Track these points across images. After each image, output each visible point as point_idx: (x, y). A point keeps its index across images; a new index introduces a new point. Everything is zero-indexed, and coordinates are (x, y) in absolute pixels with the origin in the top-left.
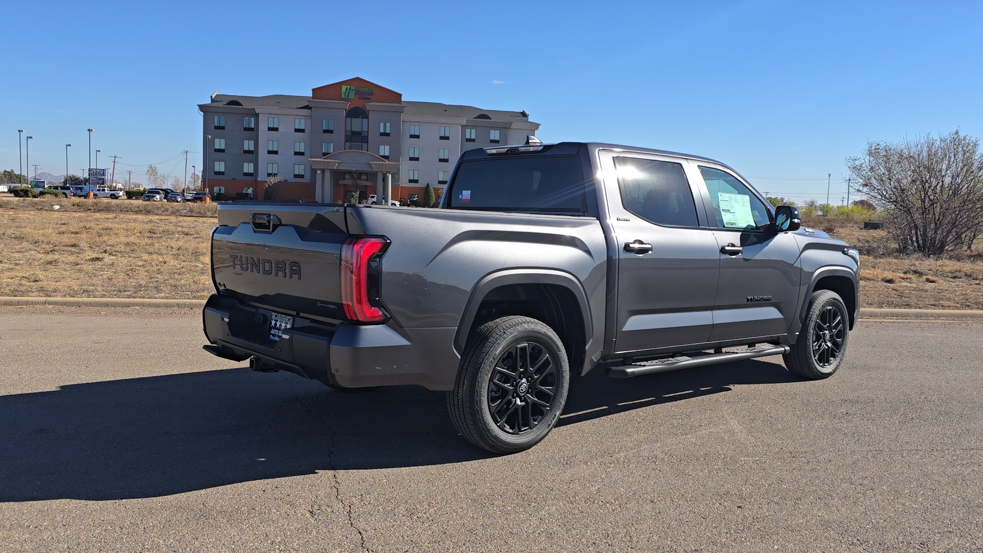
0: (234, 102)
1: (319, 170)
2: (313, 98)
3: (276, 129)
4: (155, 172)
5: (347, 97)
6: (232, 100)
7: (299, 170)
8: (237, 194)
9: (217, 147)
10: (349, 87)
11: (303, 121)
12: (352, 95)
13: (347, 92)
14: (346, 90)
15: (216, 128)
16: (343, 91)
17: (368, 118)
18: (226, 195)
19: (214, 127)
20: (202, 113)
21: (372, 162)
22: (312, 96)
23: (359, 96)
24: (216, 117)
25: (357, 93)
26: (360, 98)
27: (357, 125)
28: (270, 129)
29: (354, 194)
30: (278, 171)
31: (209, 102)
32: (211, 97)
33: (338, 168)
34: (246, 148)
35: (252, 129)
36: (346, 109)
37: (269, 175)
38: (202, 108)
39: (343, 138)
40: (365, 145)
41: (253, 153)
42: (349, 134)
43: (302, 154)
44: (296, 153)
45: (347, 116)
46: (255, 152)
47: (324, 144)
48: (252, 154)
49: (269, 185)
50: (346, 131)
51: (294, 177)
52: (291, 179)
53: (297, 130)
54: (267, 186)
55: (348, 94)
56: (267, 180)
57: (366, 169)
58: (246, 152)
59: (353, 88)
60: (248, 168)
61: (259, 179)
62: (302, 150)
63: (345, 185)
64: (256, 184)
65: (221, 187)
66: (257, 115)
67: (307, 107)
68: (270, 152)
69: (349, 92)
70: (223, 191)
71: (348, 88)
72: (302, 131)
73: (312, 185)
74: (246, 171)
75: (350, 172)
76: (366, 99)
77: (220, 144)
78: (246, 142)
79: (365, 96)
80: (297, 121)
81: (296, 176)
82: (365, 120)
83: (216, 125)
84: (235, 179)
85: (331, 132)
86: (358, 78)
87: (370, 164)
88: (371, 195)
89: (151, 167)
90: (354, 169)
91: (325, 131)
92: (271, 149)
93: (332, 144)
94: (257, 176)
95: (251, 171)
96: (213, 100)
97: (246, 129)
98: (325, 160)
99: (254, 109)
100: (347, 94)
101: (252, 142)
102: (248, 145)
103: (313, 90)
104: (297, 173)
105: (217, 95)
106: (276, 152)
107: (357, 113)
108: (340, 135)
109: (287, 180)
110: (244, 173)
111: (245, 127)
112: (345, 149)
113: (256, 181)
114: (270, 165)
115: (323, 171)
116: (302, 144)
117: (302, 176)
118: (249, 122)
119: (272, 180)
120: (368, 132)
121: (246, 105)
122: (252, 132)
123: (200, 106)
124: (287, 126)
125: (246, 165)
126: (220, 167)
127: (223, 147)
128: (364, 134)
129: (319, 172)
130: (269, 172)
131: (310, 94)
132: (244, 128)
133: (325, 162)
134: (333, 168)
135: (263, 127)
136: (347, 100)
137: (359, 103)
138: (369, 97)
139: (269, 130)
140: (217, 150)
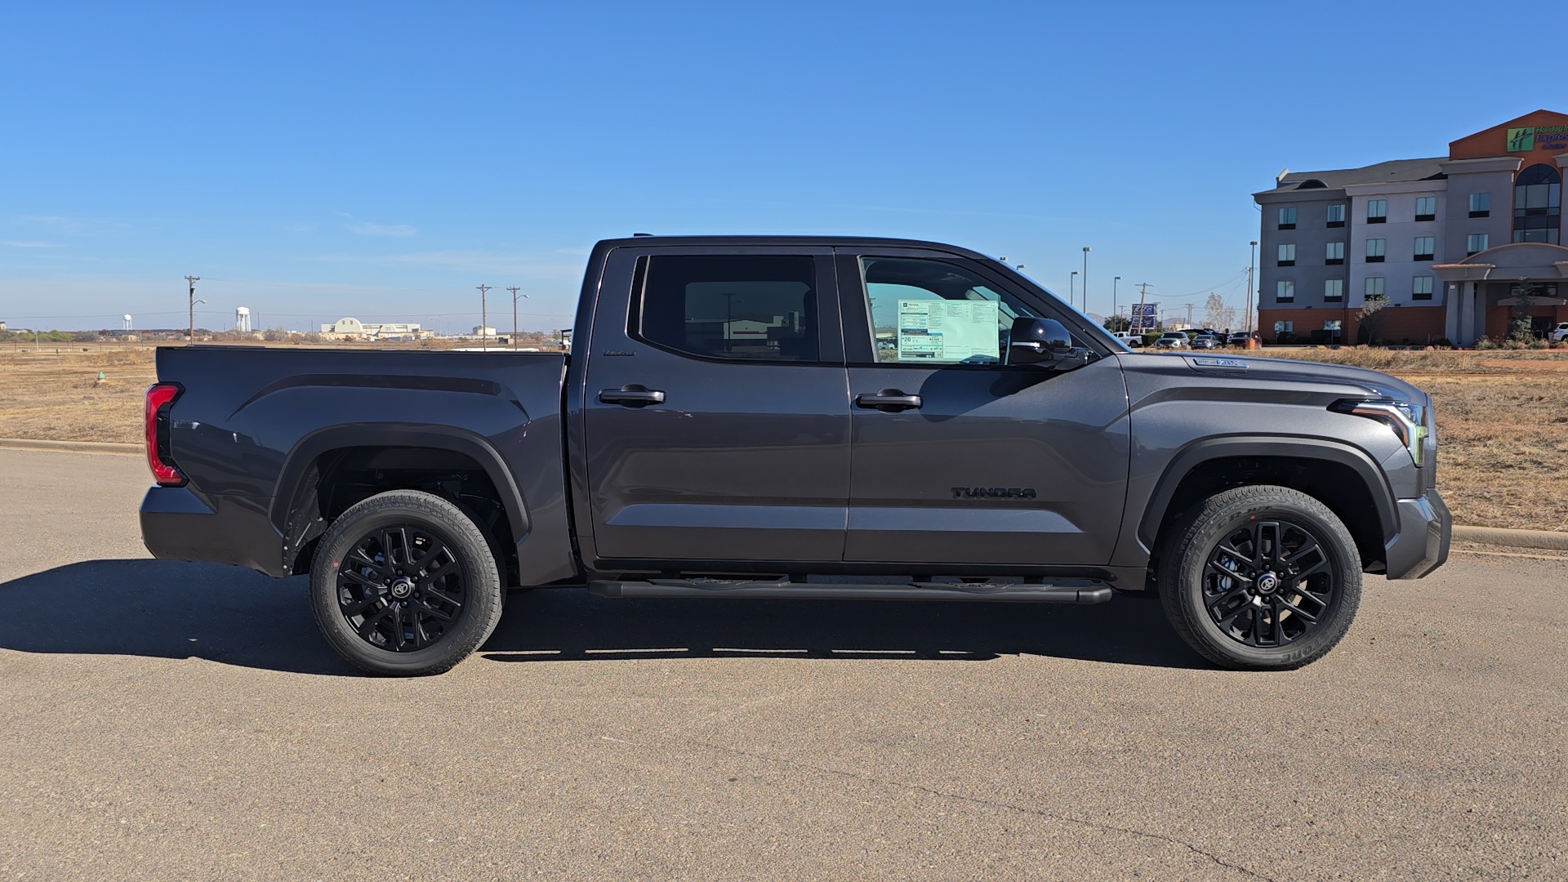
0: (1312, 183)
1: (1454, 283)
2: (1451, 158)
3: (1382, 220)
4: (1219, 303)
5: (1517, 149)
6: (1309, 179)
7: (1424, 286)
8: (1313, 331)
9: (1282, 258)
10: (1521, 130)
11: (1432, 201)
12: (1528, 144)
13: (1519, 139)
14: (1516, 137)
15: (1282, 227)
16: (1509, 140)
17: (1560, 182)
18: (1295, 335)
19: (1277, 227)
20: (1260, 207)
21: (1560, 263)
22: (1448, 156)
23: (1543, 143)
24: (1282, 211)
25: (1539, 138)
26: (1544, 148)
27: (1537, 196)
28: (1371, 221)
29: (1519, 322)
30: (1384, 291)
31: (1274, 186)
32: (1278, 179)
33: (1489, 279)
34: (1330, 256)
35: (1341, 224)
36: (1515, 172)
37: (1367, 297)
38: (1259, 198)
39: (1508, 222)
40: (1553, 232)
41: (1342, 263)
42: (1523, 214)
43: (1429, 257)
44: (1417, 258)
45: (1517, 183)
46: (1345, 262)
47: (1470, 237)
48: (1340, 265)
49: (1365, 315)
50: (1515, 210)
51: (1414, 299)
52: (1407, 302)
53: (1419, 218)
54: (1361, 316)
55: (1520, 144)
56: (1361, 306)
57: (1547, 275)
58: (1329, 262)
59: (1530, 130)
60: (1333, 288)
61: (1349, 307)
62: (1429, 251)
63: (1511, 307)
64: (1345, 315)
65: (1287, 323)
66: (1350, 199)
67: (1439, 176)
68: (1370, 259)
69: (1521, 140)
70: (1290, 329)
71: (1521, 133)
72: (1431, 218)
73: (1442, 310)
74: (1329, 293)
75: (1514, 284)
76: (1557, 147)
77: (1286, 252)
78: (1330, 246)
79: (1554, 143)
80: (1421, 202)
81: (1416, 297)
82: (1555, 187)
83: (1282, 222)
84: (1310, 307)
85: (1485, 214)
86: (1541, 112)
87: (1555, 266)
88: (1561, 324)
89: (1213, 296)
90: (1522, 278)
91: (1473, 215)
92: (1372, 254)
93: (1486, 236)
94: (1347, 301)
95: (1339, 293)
96: (1280, 184)
97: (1331, 225)
98: (1465, 265)
99: (1344, 190)
100: (1517, 144)
101: (1340, 246)
102: (1334, 251)
103: (1451, 145)
104: (1418, 291)
105: (1288, 175)
106: (1381, 259)
107: (1538, 175)
108: (1502, 218)
109: (1399, 305)
110: (1326, 297)
111: (1329, 221)
112: (1512, 242)
113: (1346, 308)
114: (1370, 282)
115: (1461, 285)
116: (1430, 242)
117: (1428, 297)
118: (1337, 212)
119: (1372, 306)
120: (1560, 207)
121: (1330, 186)
122: (1340, 227)
123: (1255, 195)
124: (1401, 214)
125: (1329, 284)
126: (1285, 290)
127: (1292, 258)
128: (1551, 213)
129: (1452, 287)
130: (1368, 293)
131: (1445, 152)
132: (1328, 223)
133: (1464, 268)
134: (1480, 279)
135: (1358, 218)
136: (1517, 154)
137: (1542, 157)
138: (1563, 142)
139: (1369, 222)
140: (1282, 264)
